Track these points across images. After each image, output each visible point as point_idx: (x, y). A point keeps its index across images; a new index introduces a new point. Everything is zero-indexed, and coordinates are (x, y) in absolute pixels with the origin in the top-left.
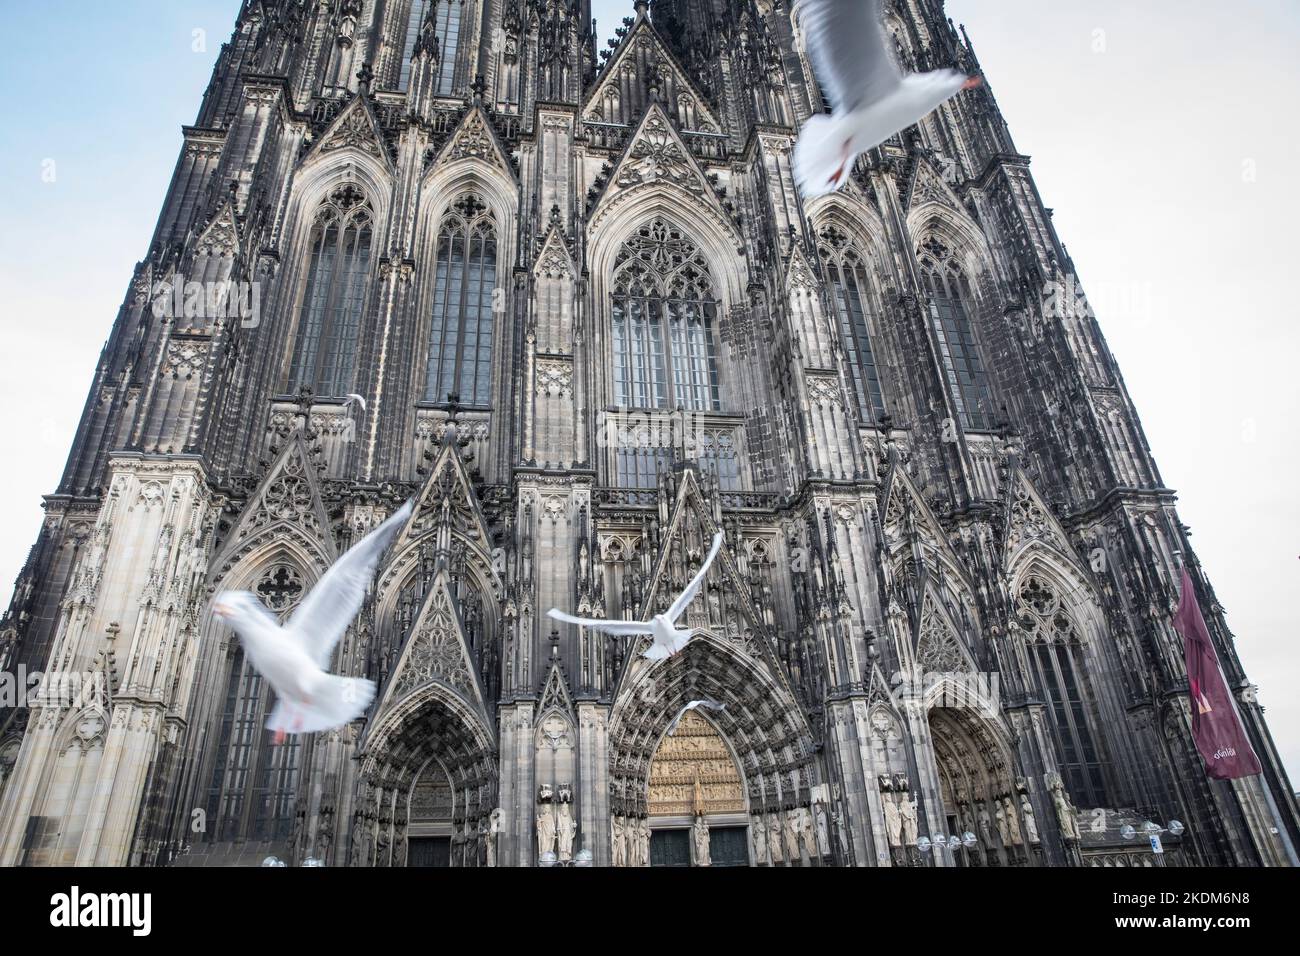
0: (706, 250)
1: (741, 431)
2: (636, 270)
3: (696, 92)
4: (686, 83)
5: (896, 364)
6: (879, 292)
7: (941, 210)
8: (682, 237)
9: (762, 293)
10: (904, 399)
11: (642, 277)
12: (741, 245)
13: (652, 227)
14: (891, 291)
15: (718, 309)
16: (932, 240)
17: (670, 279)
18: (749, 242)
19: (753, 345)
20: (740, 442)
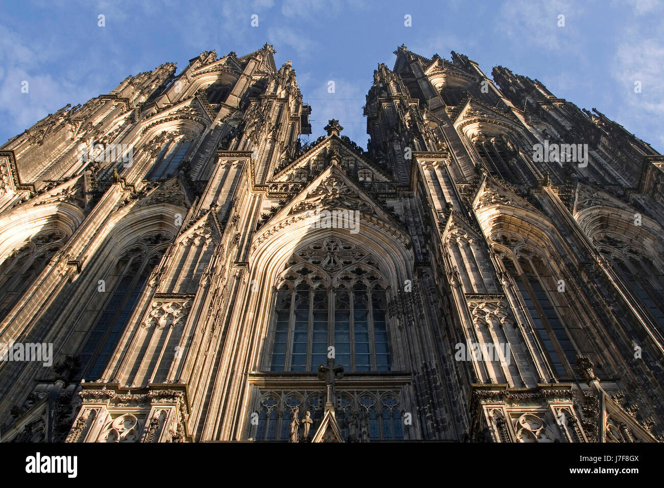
0: (375, 253)
1: (409, 390)
2: (305, 272)
3: (373, 167)
4: (366, 164)
5: (589, 324)
6: (558, 272)
7: (607, 212)
8: (353, 247)
9: (428, 269)
10: (606, 352)
11: (310, 276)
12: (407, 241)
13: (325, 244)
14: (569, 265)
15: (388, 295)
16: (606, 237)
17: (339, 275)
18: (415, 238)
19: (421, 311)
20: (408, 399)
